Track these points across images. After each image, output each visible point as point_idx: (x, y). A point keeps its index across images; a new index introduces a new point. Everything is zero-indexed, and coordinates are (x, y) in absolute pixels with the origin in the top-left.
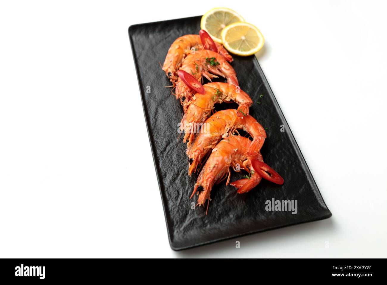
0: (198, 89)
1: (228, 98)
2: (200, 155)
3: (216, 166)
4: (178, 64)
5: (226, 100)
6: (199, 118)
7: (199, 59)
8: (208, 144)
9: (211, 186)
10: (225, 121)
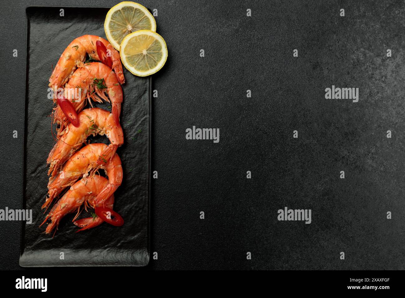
0: (73, 120)
1: (102, 132)
2: (56, 193)
3: (66, 206)
4: (65, 79)
5: (100, 134)
6: (65, 154)
7: (85, 81)
8: (66, 183)
9: (58, 221)
10: (89, 161)
